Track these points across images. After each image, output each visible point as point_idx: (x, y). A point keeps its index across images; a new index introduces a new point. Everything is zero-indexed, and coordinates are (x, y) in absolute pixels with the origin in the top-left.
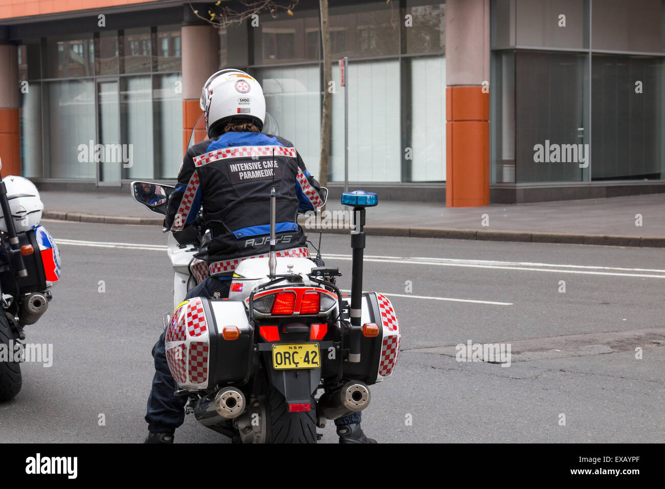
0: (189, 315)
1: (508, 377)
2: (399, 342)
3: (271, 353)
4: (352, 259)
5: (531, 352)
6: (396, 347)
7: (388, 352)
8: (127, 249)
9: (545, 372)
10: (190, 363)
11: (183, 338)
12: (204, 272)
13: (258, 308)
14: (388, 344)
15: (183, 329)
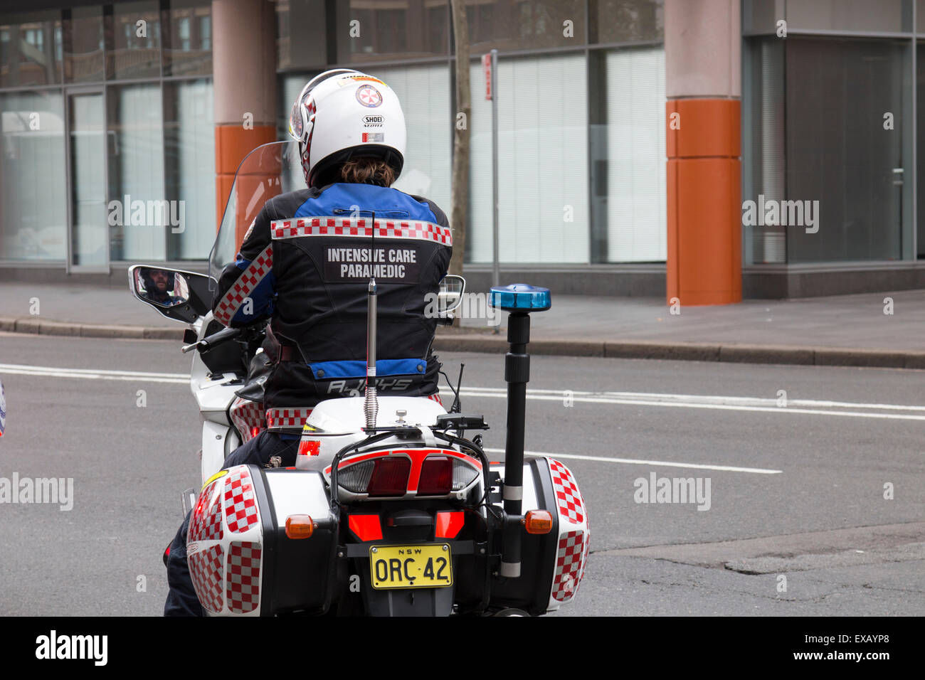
0: (228, 495)
1: (773, 598)
2: (587, 542)
3: (367, 561)
4: (506, 396)
5: (813, 555)
6: (582, 550)
7: (568, 560)
8: (121, 381)
9: (837, 588)
10: (229, 578)
11: (217, 534)
12: (254, 420)
13: (347, 484)
14: (568, 546)
15: (217, 520)
